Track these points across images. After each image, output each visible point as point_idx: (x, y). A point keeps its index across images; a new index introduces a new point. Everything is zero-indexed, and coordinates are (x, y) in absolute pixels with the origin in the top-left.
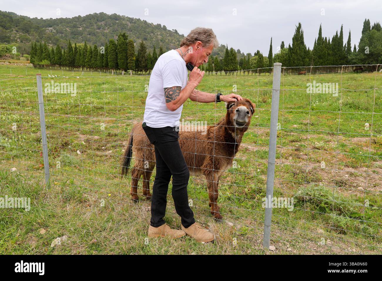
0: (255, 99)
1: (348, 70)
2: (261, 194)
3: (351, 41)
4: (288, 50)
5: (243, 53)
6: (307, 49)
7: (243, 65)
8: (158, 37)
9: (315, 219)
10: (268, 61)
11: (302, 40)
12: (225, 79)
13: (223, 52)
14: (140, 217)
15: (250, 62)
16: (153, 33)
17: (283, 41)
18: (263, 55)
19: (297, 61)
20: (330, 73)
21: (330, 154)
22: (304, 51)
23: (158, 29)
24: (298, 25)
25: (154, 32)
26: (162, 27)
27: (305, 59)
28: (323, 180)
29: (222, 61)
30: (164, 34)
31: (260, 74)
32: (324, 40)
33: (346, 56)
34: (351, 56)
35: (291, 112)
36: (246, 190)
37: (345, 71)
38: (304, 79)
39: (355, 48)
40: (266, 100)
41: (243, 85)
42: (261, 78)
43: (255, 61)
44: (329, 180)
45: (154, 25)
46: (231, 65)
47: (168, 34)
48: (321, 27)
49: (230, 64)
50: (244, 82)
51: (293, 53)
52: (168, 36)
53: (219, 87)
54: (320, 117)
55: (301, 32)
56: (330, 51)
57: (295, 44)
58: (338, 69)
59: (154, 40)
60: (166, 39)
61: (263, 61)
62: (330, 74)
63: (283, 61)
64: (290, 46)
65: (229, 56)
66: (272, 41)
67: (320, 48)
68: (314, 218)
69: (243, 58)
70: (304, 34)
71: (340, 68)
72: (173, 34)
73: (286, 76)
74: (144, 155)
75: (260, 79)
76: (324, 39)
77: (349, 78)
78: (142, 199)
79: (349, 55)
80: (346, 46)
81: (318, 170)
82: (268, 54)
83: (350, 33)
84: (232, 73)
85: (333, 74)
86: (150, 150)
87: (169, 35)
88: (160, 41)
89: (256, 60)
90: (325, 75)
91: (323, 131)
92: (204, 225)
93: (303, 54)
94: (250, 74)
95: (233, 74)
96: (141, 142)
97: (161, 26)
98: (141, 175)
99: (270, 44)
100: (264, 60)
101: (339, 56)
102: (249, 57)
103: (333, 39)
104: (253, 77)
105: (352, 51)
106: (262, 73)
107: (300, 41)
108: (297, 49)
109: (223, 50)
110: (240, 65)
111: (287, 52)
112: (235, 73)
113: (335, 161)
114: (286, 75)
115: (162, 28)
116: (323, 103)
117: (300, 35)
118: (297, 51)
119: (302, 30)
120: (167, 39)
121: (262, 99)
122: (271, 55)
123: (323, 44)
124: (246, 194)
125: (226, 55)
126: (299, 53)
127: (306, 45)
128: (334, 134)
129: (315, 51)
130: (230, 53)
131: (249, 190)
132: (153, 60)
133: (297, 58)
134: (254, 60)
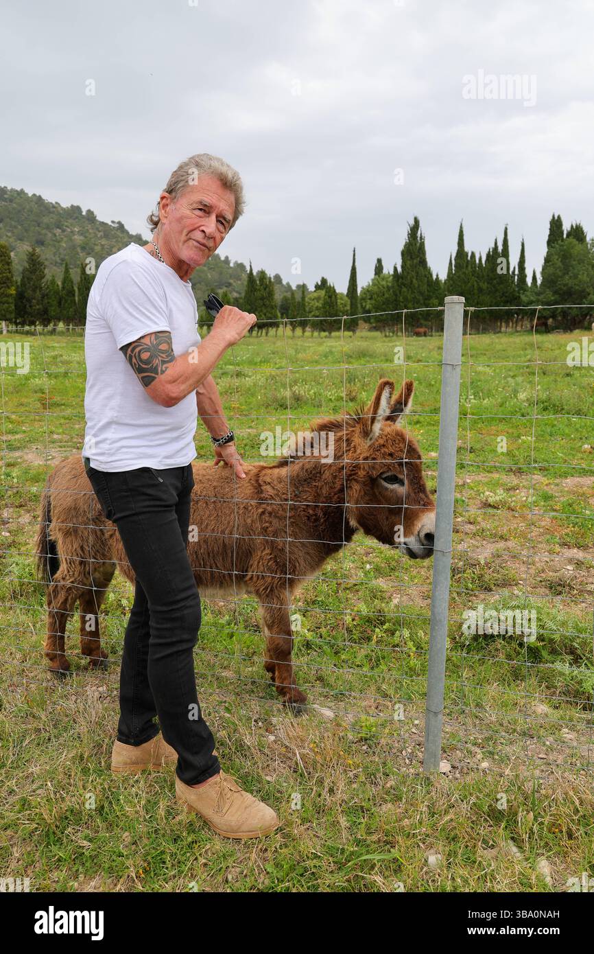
0: (330, 393)
1: (522, 326)
2: (385, 627)
3: (526, 261)
4: (393, 279)
5: (288, 284)
6: (434, 277)
7: (290, 312)
8: (73, 238)
9: (520, 678)
10: (349, 303)
11: (421, 256)
12: (248, 345)
13: (240, 280)
14: (81, 720)
15: (307, 304)
16: (60, 228)
17: (379, 257)
18: (336, 288)
19: (413, 304)
20: (485, 333)
21: (523, 517)
22: (428, 281)
23: (74, 219)
24: (412, 222)
25: (63, 225)
26: (84, 213)
27: (429, 300)
28: (521, 582)
29: (237, 301)
30: (90, 231)
31: (330, 333)
32: (469, 258)
33: (518, 294)
34: (526, 296)
35: (418, 422)
36: (348, 619)
37: (516, 327)
38: (431, 347)
39: (534, 278)
40: (354, 394)
41: (294, 360)
42: (334, 344)
43: (318, 302)
44: (534, 582)
45: (62, 209)
46: (261, 311)
47: (99, 231)
48: (461, 227)
49: (259, 309)
50: (296, 351)
51: (403, 287)
52: (101, 237)
53: (238, 365)
54: (484, 432)
55: (419, 239)
56: (484, 283)
57: (408, 266)
58: (501, 324)
59: (64, 245)
60: (95, 244)
61: (336, 303)
62: (484, 335)
63: (383, 304)
64: (395, 269)
65: (256, 290)
66: (356, 257)
67: (463, 276)
68: (517, 675)
69: (289, 295)
70: (425, 242)
71: (505, 322)
72: (113, 233)
73: (388, 339)
74: (82, 548)
75: (331, 346)
76: (470, 255)
77: (526, 344)
78: (78, 668)
79: (523, 294)
80: (517, 272)
81: (506, 557)
82: (347, 287)
83: (523, 245)
84: (264, 333)
85: (491, 334)
86: (99, 533)
87: (101, 233)
88: (79, 250)
89: (321, 302)
90: (474, 336)
91: (497, 464)
92: (260, 724)
93: (425, 288)
94: (308, 334)
95: (267, 333)
96: (73, 513)
97: (82, 212)
98: (75, 601)
99: (351, 264)
100: (339, 301)
101: (503, 294)
102: (303, 292)
103: (488, 255)
104: (315, 340)
105: (529, 284)
106: (334, 331)
107: (418, 259)
108: (413, 277)
109: (239, 276)
110: (283, 311)
111: (390, 284)
112: (272, 331)
113: (537, 533)
114: (389, 336)
115: (83, 217)
116: (484, 400)
117: (418, 245)
118: (412, 281)
119: (421, 234)
120: (97, 245)
121: (345, 393)
122: (354, 289)
123: (467, 266)
124: (349, 631)
125: (248, 286)
126: (416, 286)
127: (431, 269)
128: (522, 471)
129: (451, 282)
130: (258, 282)
131: (353, 620)
132: (64, 296)
133: (413, 298)
134: (315, 301)
